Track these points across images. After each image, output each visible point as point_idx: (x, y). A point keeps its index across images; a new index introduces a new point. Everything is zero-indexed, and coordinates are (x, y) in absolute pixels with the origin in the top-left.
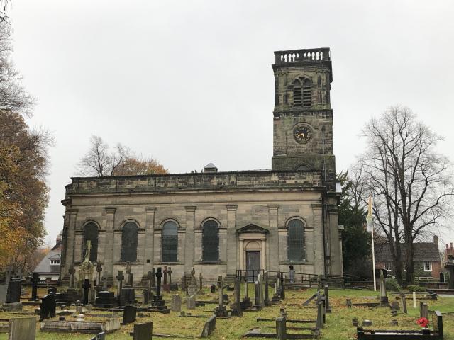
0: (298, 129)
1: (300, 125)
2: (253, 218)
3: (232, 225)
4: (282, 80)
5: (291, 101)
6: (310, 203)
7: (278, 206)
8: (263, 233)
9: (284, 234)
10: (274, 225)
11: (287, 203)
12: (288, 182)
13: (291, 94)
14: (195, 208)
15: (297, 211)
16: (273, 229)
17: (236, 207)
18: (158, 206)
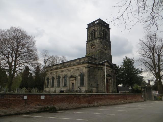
0: (92, 45)
1: (92, 44)
2: (74, 73)
3: (69, 76)
4: (89, 32)
5: (91, 37)
6: (85, 67)
7: (78, 69)
8: (74, 78)
9: (79, 78)
10: (77, 75)
11: (80, 68)
12: (81, 62)
13: (91, 35)
14: (63, 72)
15: (82, 70)
16: (77, 76)
17: (70, 71)
18: (57, 72)
